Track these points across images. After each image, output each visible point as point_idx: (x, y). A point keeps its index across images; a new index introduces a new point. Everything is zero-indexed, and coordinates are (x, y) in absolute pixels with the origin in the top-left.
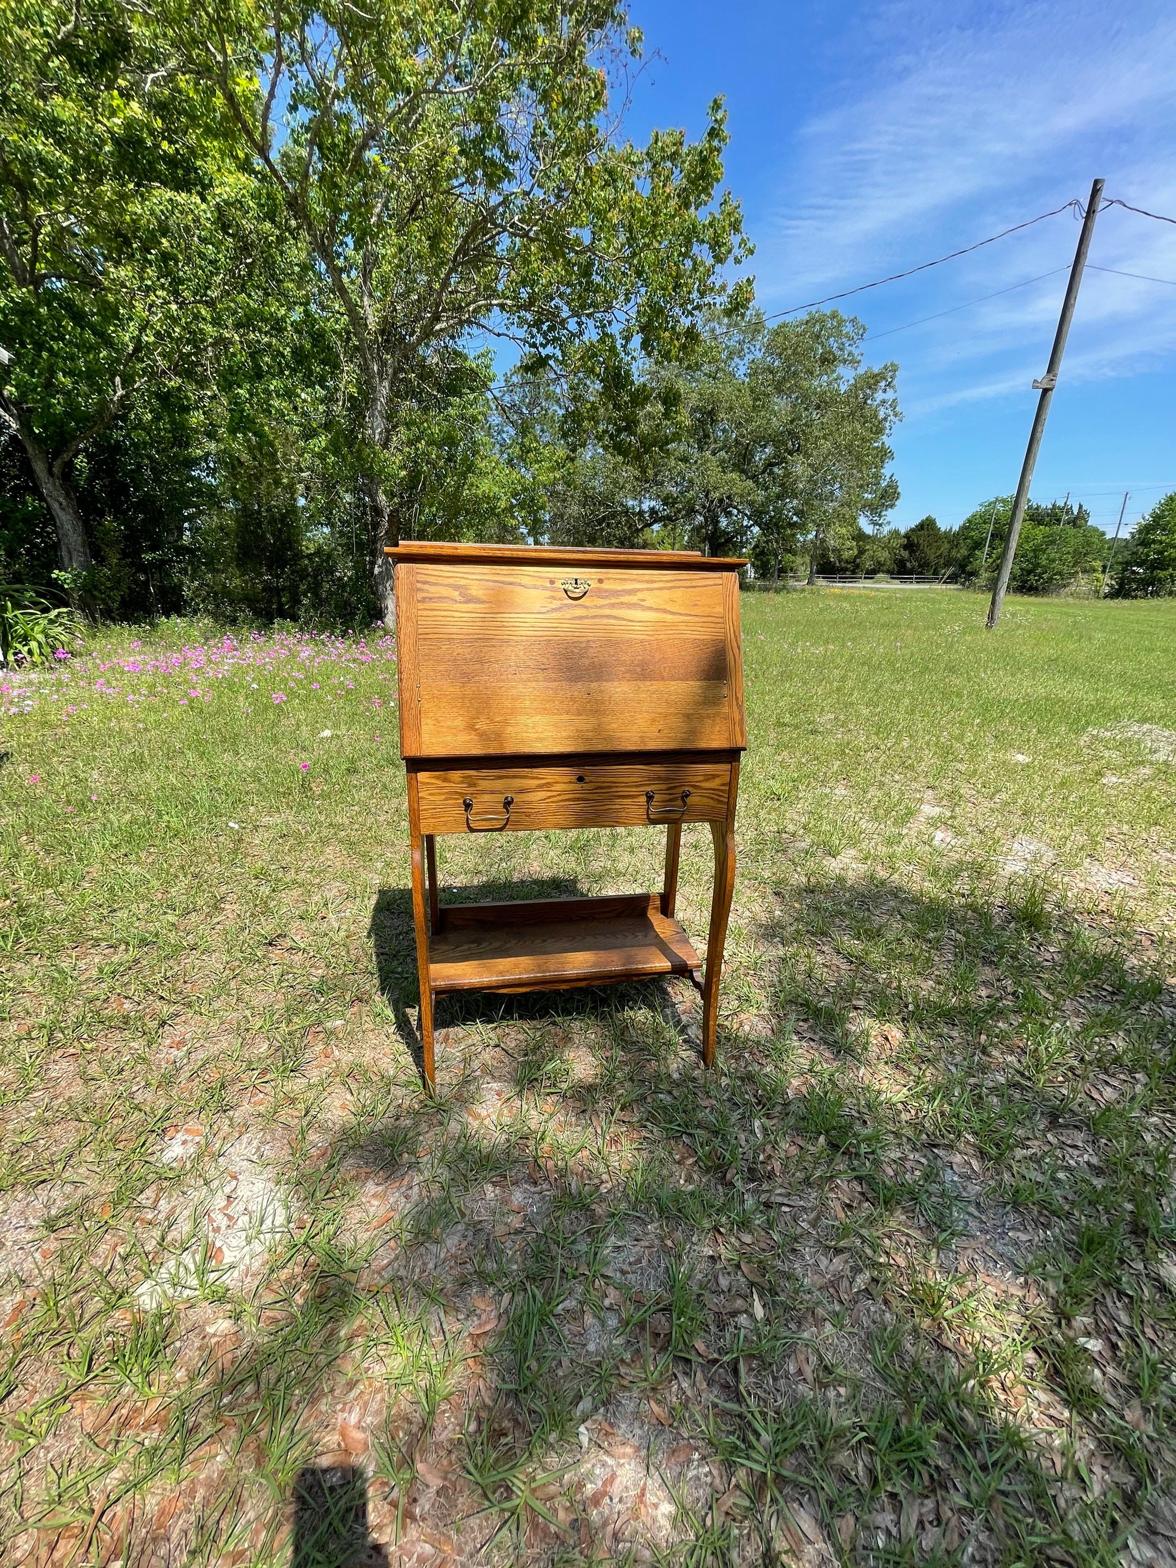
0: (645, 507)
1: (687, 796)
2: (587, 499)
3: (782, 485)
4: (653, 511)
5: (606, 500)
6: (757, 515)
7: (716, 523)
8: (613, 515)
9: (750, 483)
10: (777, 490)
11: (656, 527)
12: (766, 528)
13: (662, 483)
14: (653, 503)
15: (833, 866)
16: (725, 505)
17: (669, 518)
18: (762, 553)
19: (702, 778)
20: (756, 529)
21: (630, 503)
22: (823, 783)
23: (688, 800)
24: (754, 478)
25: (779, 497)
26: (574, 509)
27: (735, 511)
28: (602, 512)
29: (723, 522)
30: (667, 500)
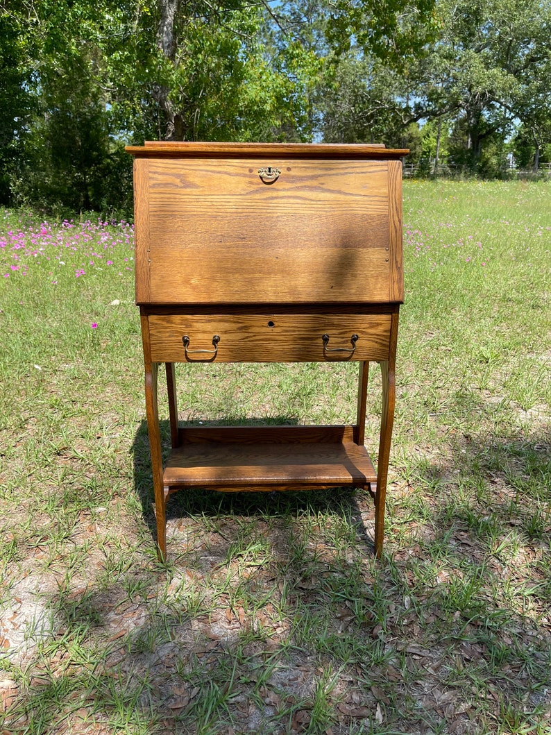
0: (411, 104)
1: (355, 340)
2: (357, 98)
3: (543, 79)
4: (418, 107)
5: (374, 98)
6: (520, 108)
7: (478, 115)
8: (381, 112)
9: (511, 77)
10: (538, 83)
11: (421, 121)
12: (527, 119)
13: (427, 80)
14: (418, 100)
15: (521, 418)
16: (488, 99)
17: (434, 114)
18: (525, 143)
19: (368, 326)
20: (517, 122)
21: (398, 100)
22: (531, 351)
23: (357, 343)
24: (516, 73)
25: (539, 90)
26: (345, 107)
27: (498, 105)
28: (371, 110)
29: (486, 114)
30: (433, 96)
